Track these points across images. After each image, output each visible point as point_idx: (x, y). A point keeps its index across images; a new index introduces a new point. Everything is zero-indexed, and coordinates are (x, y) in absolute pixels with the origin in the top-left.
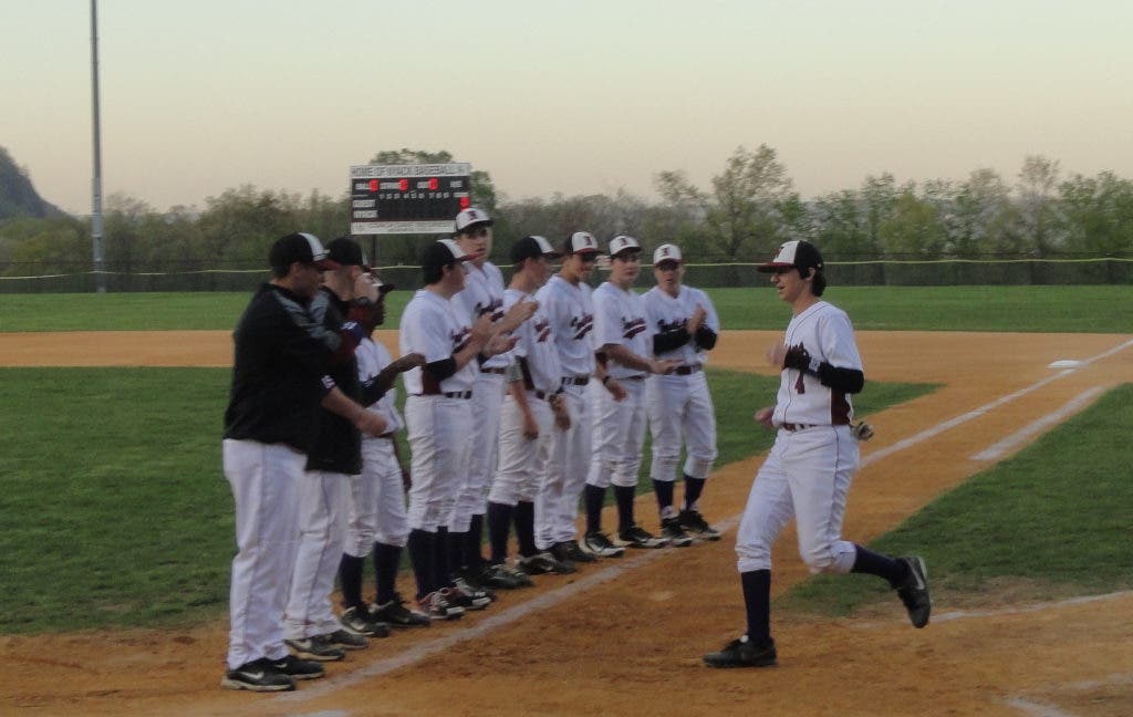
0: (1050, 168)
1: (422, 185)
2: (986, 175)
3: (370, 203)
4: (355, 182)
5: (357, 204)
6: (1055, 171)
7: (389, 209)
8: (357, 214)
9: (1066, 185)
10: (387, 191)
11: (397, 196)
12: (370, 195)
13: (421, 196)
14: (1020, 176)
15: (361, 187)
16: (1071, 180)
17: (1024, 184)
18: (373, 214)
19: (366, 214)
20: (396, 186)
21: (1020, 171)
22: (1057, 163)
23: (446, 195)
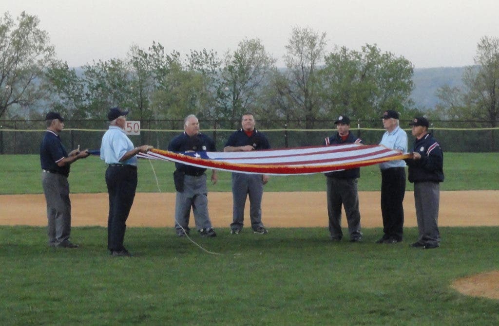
0: (317, 42)
2: (254, 46)
6: (322, 43)
9: (334, 57)
14: (289, 47)
16: (338, 52)
17: (291, 56)
21: (289, 44)
22: (324, 35)
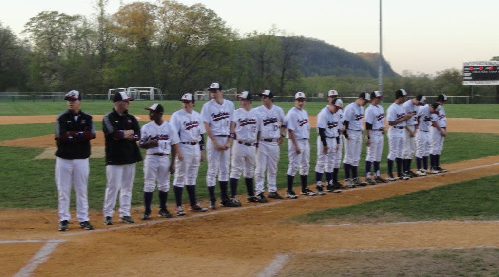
1: (487, 68)
3: (470, 74)
4: (465, 67)
5: (466, 75)
7: (476, 76)
8: (465, 78)
10: (476, 70)
11: (479, 72)
12: (470, 71)
13: (487, 72)
15: (467, 69)
18: (471, 78)
19: (468, 78)
20: (478, 69)
23: (496, 72)
